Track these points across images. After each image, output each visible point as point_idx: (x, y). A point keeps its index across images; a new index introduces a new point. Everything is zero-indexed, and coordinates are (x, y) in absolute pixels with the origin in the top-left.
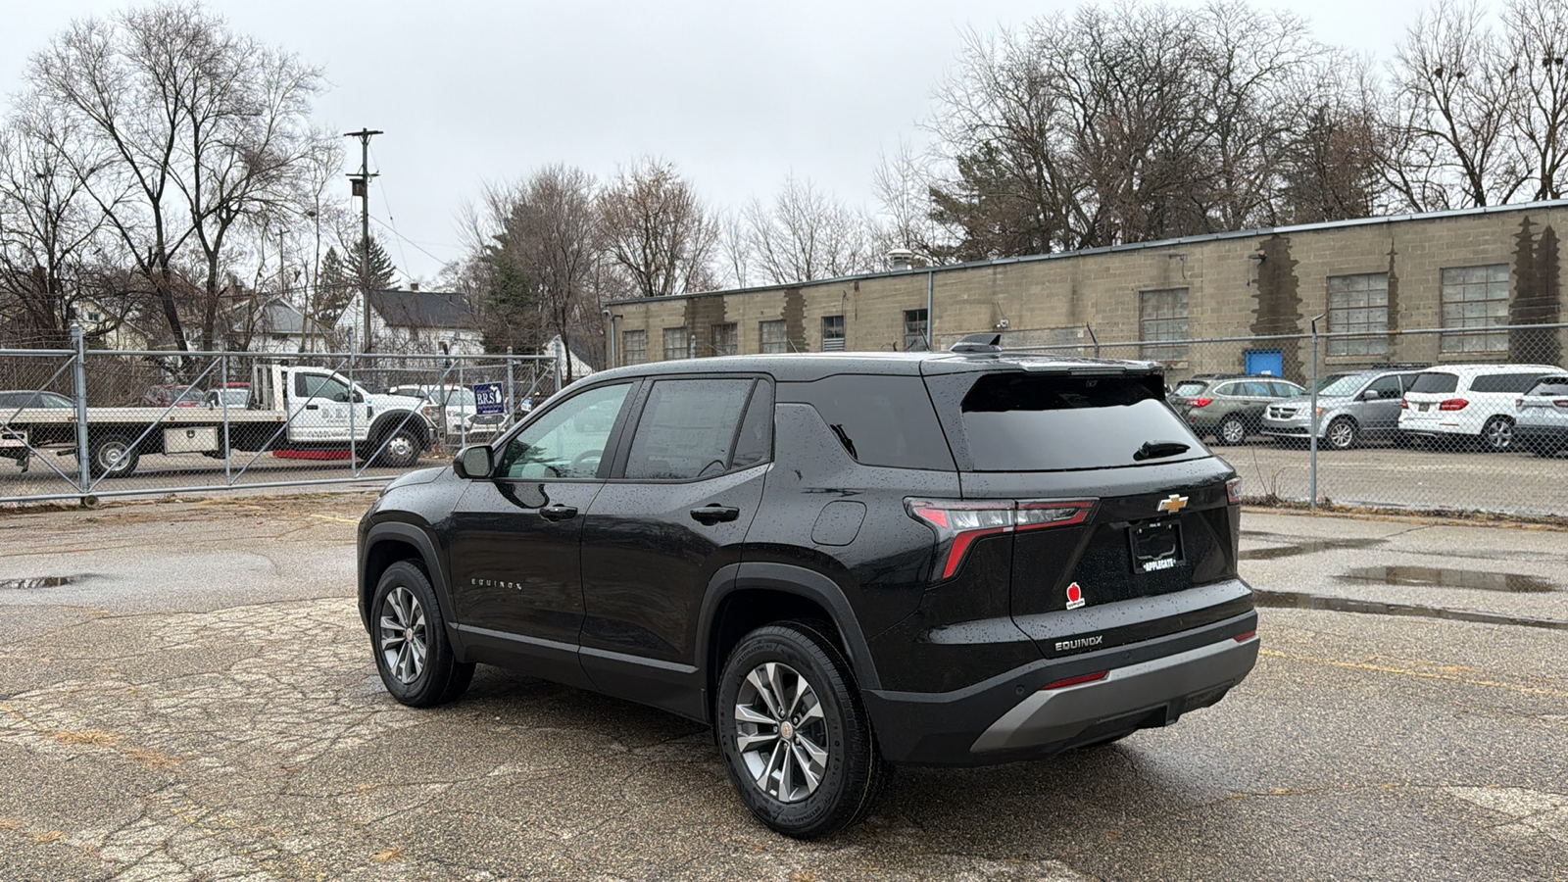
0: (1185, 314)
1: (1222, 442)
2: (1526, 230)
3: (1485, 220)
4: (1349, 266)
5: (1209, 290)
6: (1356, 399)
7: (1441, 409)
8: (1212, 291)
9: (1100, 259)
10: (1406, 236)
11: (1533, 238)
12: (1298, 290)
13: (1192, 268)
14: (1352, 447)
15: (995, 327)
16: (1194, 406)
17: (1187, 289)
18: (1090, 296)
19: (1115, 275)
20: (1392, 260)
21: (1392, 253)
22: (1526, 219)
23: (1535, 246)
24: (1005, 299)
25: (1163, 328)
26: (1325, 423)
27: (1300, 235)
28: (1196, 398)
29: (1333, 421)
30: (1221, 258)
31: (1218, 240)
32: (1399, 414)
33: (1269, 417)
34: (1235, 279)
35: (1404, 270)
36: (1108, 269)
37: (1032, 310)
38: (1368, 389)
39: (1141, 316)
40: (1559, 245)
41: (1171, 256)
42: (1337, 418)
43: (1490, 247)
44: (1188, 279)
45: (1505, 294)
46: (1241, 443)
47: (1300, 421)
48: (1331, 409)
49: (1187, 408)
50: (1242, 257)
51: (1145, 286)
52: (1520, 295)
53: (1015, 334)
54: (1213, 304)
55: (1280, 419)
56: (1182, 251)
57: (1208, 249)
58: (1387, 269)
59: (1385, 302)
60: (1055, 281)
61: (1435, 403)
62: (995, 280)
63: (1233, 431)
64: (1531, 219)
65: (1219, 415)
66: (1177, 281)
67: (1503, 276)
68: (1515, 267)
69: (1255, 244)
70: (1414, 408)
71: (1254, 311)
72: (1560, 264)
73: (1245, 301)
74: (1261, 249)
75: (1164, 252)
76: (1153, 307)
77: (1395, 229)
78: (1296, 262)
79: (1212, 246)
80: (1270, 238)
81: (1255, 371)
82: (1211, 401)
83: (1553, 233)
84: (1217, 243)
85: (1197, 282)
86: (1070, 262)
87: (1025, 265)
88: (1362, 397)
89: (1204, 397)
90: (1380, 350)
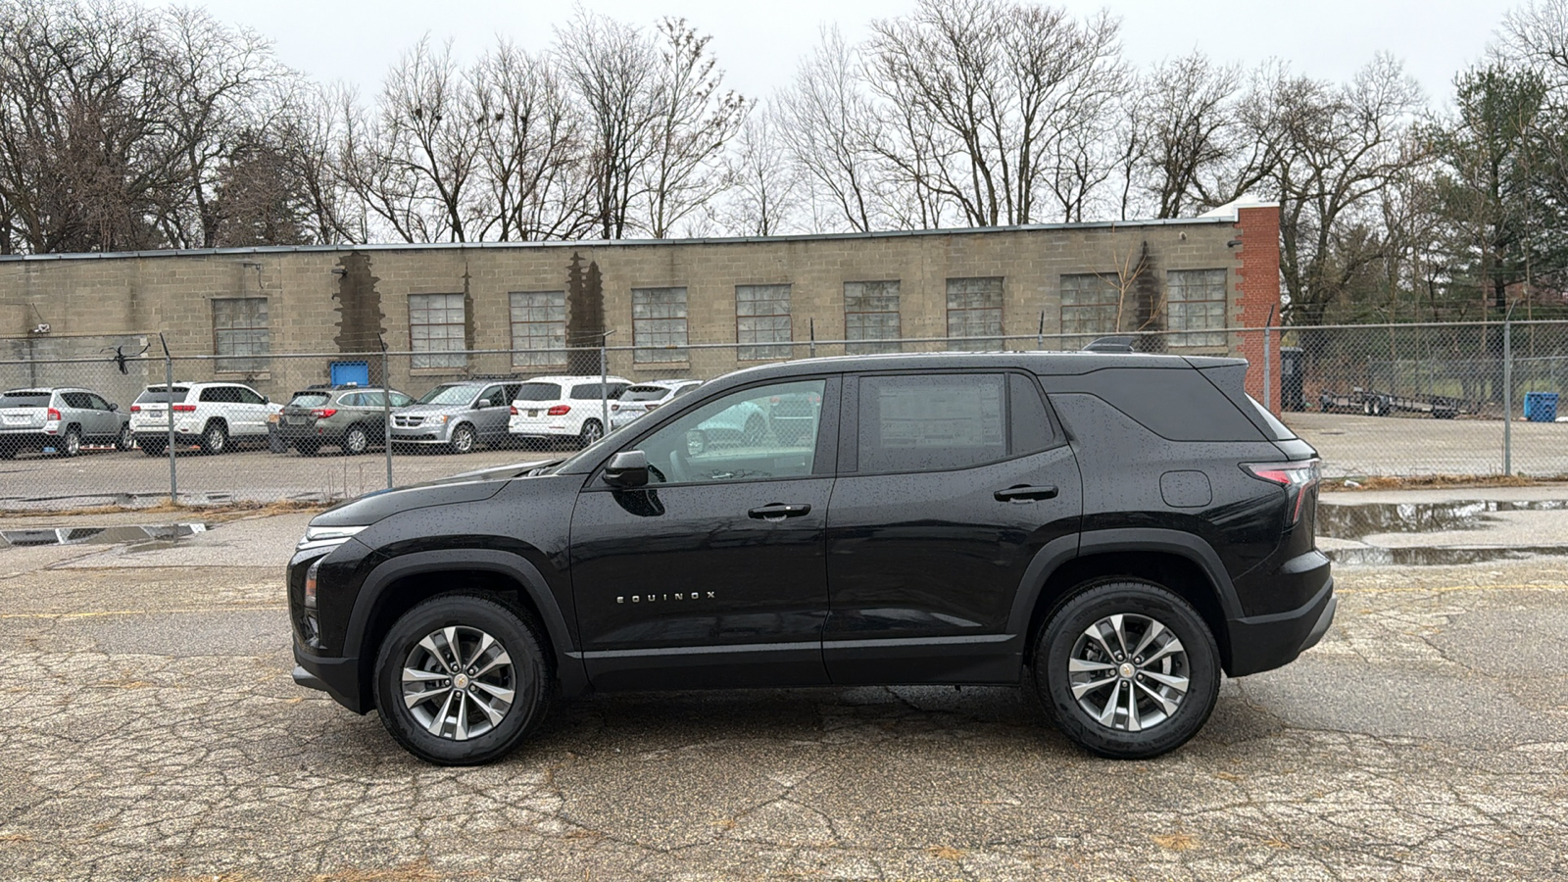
0: (264, 324)
1: (347, 452)
2: (576, 263)
3: (542, 253)
4: (429, 285)
5: (289, 301)
6: (473, 408)
7: (549, 414)
8: (292, 303)
9: (164, 262)
10: (477, 262)
11: (583, 271)
12: (380, 305)
13: (270, 279)
14: (472, 450)
15: (31, 332)
16: (320, 417)
17: (266, 299)
18: (154, 301)
19: (182, 281)
20: (467, 283)
21: (467, 276)
22: (576, 254)
23: (584, 278)
24: (42, 300)
25: (241, 337)
26: (450, 430)
27: (380, 253)
28: (322, 408)
29: (457, 427)
30: (300, 270)
31: (296, 252)
32: (508, 420)
33: (395, 426)
34: (316, 292)
35: (477, 291)
36: (174, 274)
37: (79, 314)
38: (480, 398)
39: (214, 326)
40: (602, 278)
41: (245, 265)
42: (460, 424)
43: (549, 276)
44: (266, 289)
45: (562, 317)
46: (365, 452)
47: (428, 429)
48: (455, 417)
49: (312, 419)
50: (322, 270)
51: (217, 294)
52: (574, 318)
53: (59, 341)
54: (295, 315)
55: (407, 427)
56: (257, 260)
57: (285, 261)
58: (463, 290)
59: (462, 320)
60: (108, 283)
61: (543, 409)
62: (28, 279)
63: (357, 440)
64: (580, 255)
65: (343, 425)
66: (253, 290)
67: (559, 301)
68: (569, 294)
69: (335, 259)
70: (524, 414)
71: (337, 324)
72: (603, 293)
73: (326, 315)
74: (341, 264)
75: (238, 260)
76: (228, 316)
77: (468, 255)
78: (377, 279)
79: (290, 257)
80: (350, 254)
81: (340, 382)
82: (336, 411)
83: (597, 268)
84: (295, 255)
85: (276, 293)
86: (127, 263)
87: (69, 264)
88: (477, 406)
89: (329, 407)
90: (461, 363)
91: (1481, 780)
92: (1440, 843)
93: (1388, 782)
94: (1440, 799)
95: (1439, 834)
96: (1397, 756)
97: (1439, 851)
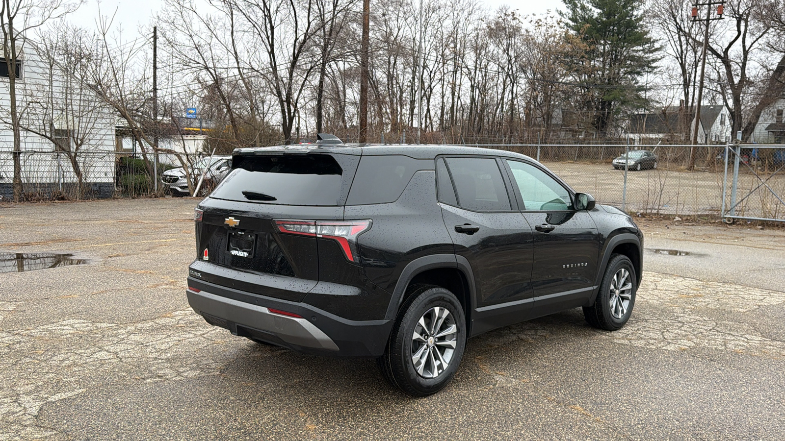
91: (107, 367)
92: (122, 337)
93: (150, 356)
94: (125, 353)
95: (123, 339)
96: (150, 371)
97: (123, 334)
